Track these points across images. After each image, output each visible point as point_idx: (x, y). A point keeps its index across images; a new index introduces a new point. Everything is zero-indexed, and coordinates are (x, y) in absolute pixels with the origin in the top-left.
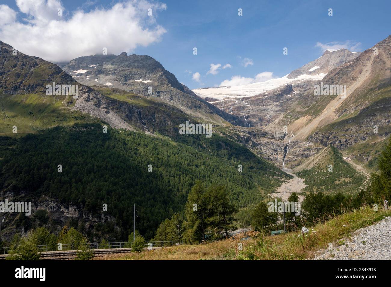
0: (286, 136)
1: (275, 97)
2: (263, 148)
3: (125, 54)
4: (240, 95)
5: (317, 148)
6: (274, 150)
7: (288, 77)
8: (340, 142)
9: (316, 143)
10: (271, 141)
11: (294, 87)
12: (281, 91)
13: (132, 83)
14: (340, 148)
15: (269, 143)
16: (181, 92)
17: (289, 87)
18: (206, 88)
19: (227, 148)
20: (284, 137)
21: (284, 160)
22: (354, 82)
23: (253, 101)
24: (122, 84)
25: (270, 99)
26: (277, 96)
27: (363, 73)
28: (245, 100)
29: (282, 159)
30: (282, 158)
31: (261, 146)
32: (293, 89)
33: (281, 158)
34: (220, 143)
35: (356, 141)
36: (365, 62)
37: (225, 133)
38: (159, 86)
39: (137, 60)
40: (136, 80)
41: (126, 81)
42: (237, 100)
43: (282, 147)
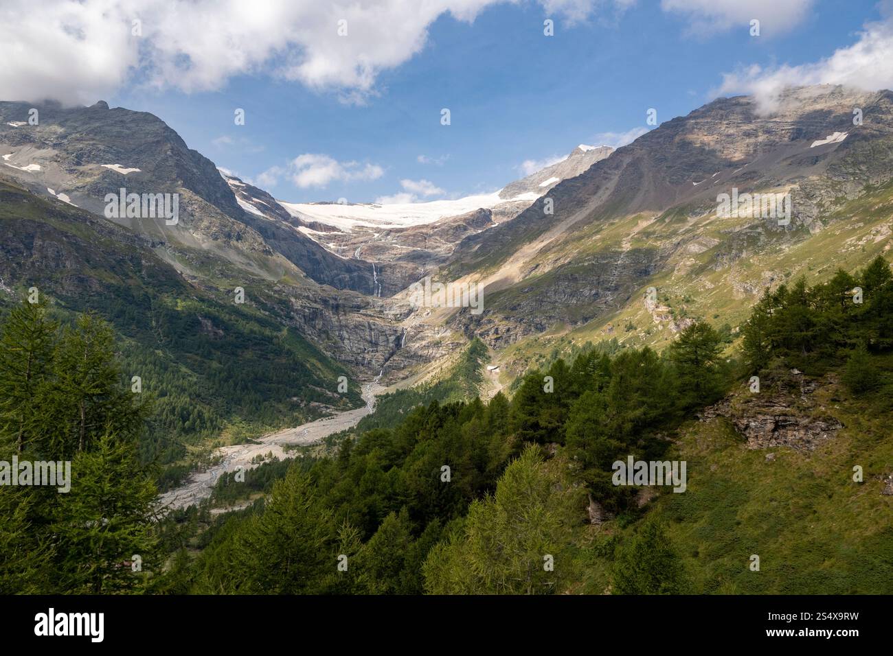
0: (413, 314)
1: (451, 232)
2: (347, 336)
3: (103, 105)
4: (391, 223)
5: (452, 343)
6: (371, 342)
7: (500, 195)
8: (496, 332)
9: (457, 331)
10: (369, 323)
11: (496, 214)
12: (465, 220)
13: (90, 169)
14: (495, 345)
15: (363, 326)
16: (200, 199)
17: (483, 213)
18: (326, 203)
19: (217, 331)
20: (408, 315)
21: (382, 366)
22: (577, 210)
23: (407, 237)
24: (67, 170)
25: (441, 236)
26: (454, 229)
27: (600, 192)
28: (393, 234)
29: (379, 363)
30: (381, 361)
31: (345, 332)
32: (493, 219)
33: (378, 361)
34: (199, 320)
35: (526, 333)
36: (609, 172)
37: (256, 298)
38: (153, 182)
39: (122, 121)
40: (105, 166)
41: (78, 164)
42: (378, 232)
43: (390, 338)
